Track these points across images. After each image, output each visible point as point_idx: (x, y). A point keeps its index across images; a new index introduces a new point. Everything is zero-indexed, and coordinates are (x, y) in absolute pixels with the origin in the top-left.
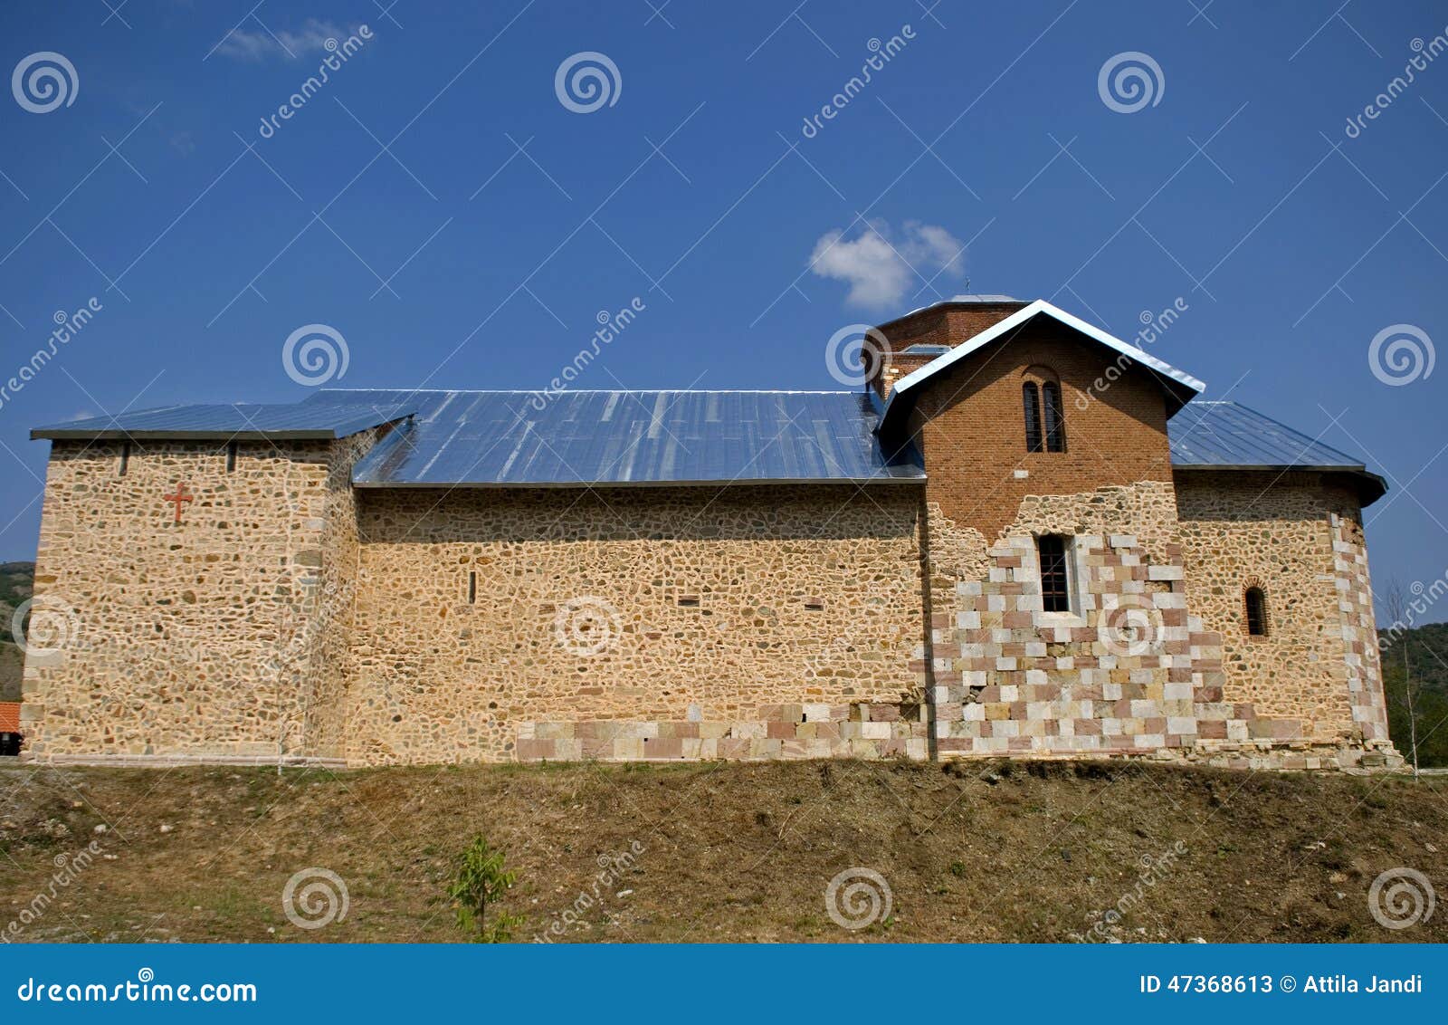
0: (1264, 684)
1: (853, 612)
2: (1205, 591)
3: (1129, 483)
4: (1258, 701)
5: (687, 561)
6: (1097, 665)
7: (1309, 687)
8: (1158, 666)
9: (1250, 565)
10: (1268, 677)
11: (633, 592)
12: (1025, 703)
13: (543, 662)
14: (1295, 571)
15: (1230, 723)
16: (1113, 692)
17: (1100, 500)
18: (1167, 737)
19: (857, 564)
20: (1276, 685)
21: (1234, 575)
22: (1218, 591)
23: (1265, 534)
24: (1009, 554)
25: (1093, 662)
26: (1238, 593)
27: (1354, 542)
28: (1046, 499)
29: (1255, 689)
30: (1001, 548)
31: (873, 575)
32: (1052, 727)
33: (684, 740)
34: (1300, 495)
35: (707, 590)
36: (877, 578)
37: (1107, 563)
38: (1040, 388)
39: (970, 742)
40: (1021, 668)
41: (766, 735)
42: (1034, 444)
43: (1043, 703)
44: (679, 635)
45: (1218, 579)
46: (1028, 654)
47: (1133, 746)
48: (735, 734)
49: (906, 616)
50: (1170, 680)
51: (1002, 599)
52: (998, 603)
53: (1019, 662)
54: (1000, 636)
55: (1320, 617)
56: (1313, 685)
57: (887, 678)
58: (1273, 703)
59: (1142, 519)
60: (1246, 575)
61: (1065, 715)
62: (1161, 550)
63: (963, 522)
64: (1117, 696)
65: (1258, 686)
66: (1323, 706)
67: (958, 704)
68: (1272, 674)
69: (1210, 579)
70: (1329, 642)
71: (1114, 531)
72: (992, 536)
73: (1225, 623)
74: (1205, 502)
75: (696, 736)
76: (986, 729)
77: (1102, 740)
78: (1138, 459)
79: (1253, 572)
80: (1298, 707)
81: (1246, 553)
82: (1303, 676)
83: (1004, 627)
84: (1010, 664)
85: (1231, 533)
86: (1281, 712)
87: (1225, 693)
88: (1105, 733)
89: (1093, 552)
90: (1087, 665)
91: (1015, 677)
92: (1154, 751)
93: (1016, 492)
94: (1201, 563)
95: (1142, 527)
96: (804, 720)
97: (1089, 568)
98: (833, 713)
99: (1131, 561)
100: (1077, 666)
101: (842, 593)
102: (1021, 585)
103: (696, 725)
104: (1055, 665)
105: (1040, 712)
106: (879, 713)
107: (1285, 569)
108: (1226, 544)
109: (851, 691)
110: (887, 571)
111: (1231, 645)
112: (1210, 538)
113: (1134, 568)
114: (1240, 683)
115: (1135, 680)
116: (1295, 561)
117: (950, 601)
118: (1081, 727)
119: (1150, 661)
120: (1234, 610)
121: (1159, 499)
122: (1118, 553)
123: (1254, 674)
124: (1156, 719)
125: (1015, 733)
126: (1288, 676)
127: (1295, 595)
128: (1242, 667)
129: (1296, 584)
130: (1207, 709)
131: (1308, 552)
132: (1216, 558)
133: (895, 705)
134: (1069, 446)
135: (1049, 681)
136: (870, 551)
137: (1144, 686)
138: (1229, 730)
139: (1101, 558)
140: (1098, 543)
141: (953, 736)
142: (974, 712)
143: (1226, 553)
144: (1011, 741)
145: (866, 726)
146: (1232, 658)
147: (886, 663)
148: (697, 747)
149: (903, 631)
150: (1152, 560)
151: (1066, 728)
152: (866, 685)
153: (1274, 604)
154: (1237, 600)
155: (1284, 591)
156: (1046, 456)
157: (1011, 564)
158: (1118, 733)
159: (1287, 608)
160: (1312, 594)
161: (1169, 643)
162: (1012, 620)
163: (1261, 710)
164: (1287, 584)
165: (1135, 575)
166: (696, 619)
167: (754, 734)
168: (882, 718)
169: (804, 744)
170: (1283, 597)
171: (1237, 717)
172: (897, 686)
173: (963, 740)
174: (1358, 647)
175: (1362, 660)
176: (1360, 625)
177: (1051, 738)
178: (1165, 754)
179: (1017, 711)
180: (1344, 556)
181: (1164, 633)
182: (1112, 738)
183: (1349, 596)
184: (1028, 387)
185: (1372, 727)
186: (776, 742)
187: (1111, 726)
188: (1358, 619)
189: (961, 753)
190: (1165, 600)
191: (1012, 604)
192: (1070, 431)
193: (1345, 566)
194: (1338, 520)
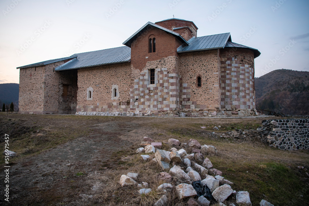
0: (199, 97)
1: (120, 86)
2: (188, 78)
3: (167, 57)
4: (197, 101)
5: (98, 78)
7: (209, 97)
9: (199, 72)
10: (200, 95)
11: (90, 84)
12: (145, 102)
13: (79, 96)
14: (209, 72)
15: (191, 105)
16: (160, 99)
17: (161, 61)
18: (170, 108)
19: (122, 77)
20: (202, 97)
21: (195, 74)
22: (191, 78)
23: (203, 65)
24: (144, 73)
25: (157, 94)
26: (195, 78)
27: (240, 63)
28: (151, 62)
29: (197, 98)
30: (142, 72)
31: (124, 79)
32: (149, 106)
34: (212, 55)
35: (100, 83)
36: (125, 79)
38: (152, 39)
39: (135, 109)
40: (144, 95)
42: (150, 51)
44: (96, 91)
45: (191, 75)
46: (146, 92)
47: (163, 110)
48: (103, 108)
49: (128, 86)
50: (171, 97)
51: (142, 82)
52: (141, 83)
53: (144, 94)
54: (141, 89)
55: (213, 82)
56: (210, 97)
57: (125, 97)
58: (201, 101)
59: (168, 64)
60: (197, 74)
61: (151, 104)
62: (172, 70)
63: (136, 68)
64: (161, 100)
65: (198, 98)
66: (212, 102)
67: (134, 102)
68: (201, 95)
69: (190, 75)
70: (215, 88)
71: (163, 67)
72: (141, 70)
73: (192, 84)
74: (190, 59)
75: (98, 108)
76: (138, 107)
77: (158, 109)
79: (199, 73)
80: (206, 102)
81: (198, 69)
82: (208, 95)
84: (142, 94)
85: (195, 65)
86: (202, 103)
87: (190, 99)
89: (158, 72)
90: (156, 94)
91: (143, 97)
92: (167, 111)
93: (146, 61)
94: (188, 72)
95: (168, 66)
96: (113, 105)
97: (157, 75)
98: (117, 104)
99: (165, 73)
100: (154, 95)
101: (119, 83)
102: (145, 79)
103: (98, 106)
104: (150, 94)
105: (147, 103)
106: (123, 104)
107: (206, 72)
108: (194, 67)
109: (120, 100)
110: (126, 78)
111: (193, 89)
112: (190, 66)
113: (166, 74)
114: (194, 97)
115: (164, 97)
116: (209, 70)
117: (133, 83)
118: (154, 106)
119: (168, 93)
120: (194, 82)
121: (172, 60)
122: (163, 71)
123: (197, 95)
124: (168, 105)
125: (143, 107)
126: (204, 95)
127: (208, 77)
128: (195, 94)
129: (208, 75)
130: (186, 102)
131: (212, 68)
132: (191, 71)
133: (126, 102)
134: (156, 51)
135: (149, 97)
136: (124, 75)
137: (166, 98)
138: (191, 107)
139: (160, 73)
140: (160, 70)
141: (133, 108)
142: (136, 103)
143: (194, 69)
144: (142, 109)
145: (122, 106)
146: (193, 92)
147: (125, 95)
149: (128, 89)
150: (170, 73)
151: (152, 106)
152: (122, 99)
153: (203, 79)
154: (195, 79)
155: (206, 77)
156: (152, 53)
157: (144, 75)
158: (160, 107)
159: (206, 80)
160: (212, 77)
161: (172, 89)
162: (143, 86)
163: (198, 103)
164: (207, 75)
165: (166, 76)
166: (99, 88)
167: (106, 107)
168: (124, 105)
169: (113, 109)
170: (205, 78)
171: (193, 104)
172: (126, 99)
174: (237, 88)
175: (238, 91)
176: (239, 83)
177: (149, 108)
178: (169, 112)
179: (143, 103)
180: (235, 67)
181: (171, 87)
182: (160, 108)
183: (235, 76)
184: (150, 39)
185: (239, 106)
186: (109, 109)
187: (159, 106)
188: (238, 82)
189: (134, 111)
190: (172, 81)
191: (143, 83)
192: (156, 47)
193: (235, 69)
194: (235, 59)
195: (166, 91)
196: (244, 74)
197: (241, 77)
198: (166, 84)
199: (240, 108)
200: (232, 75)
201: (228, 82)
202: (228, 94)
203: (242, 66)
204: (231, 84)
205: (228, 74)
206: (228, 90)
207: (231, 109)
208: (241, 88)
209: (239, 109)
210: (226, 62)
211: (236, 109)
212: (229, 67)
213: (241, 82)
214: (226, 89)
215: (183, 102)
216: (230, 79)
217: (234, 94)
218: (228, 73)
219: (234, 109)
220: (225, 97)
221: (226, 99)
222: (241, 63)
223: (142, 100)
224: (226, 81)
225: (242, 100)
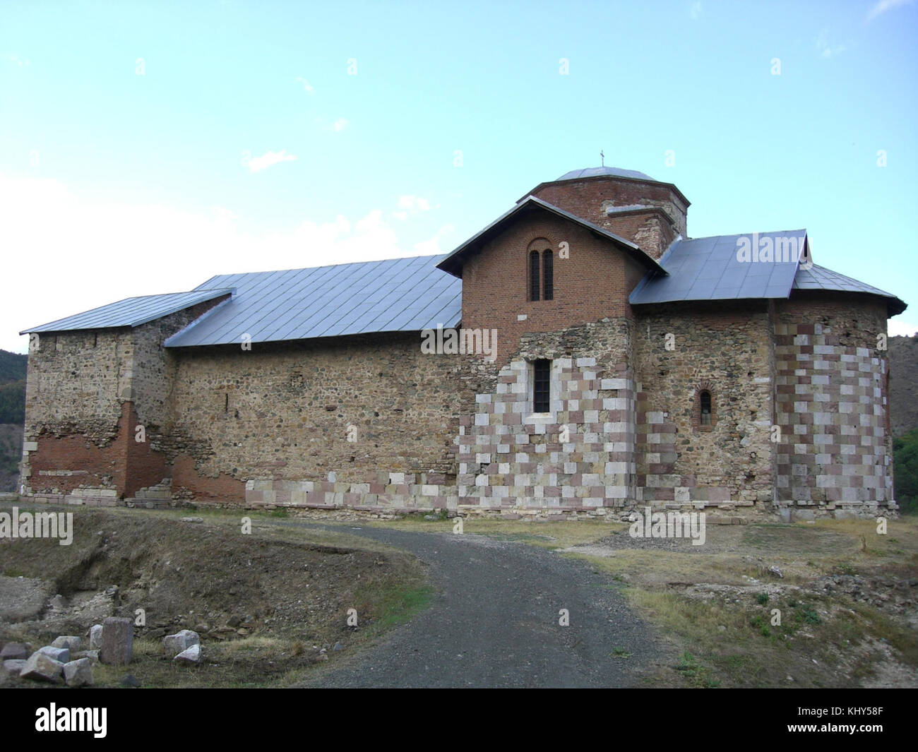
0: (705, 461)
1: (420, 414)
3: (594, 321)
4: (699, 474)
5: (331, 383)
6: (561, 450)
8: (603, 450)
12: (514, 475)
15: (677, 489)
16: (570, 468)
18: (605, 500)
19: (425, 382)
21: (691, 381)
24: (509, 374)
25: (559, 448)
26: (692, 393)
28: (537, 335)
29: (698, 465)
30: (506, 370)
32: (530, 491)
33: (326, 493)
35: (341, 402)
36: (436, 391)
37: (574, 378)
38: (541, 254)
39: (478, 500)
40: (513, 451)
41: (369, 491)
42: (534, 296)
43: (525, 475)
44: (325, 429)
45: (678, 384)
46: (518, 442)
47: (582, 505)
48: (352, 491)
49: (451, 416)
50: (610, 460)
51: (503, 403)
52: (501, 408)
53: (511, 447)
54: (501, 430)
56: (743, 463)
57: (438, 457)
58: (710, 475)
59: (600, 345)
60: (699, 381)
61: (539, 484)
64: (574, 471)
65: (700, 463)
67: (472, 475)
68: (712, 454)
69: (672, 384)
70: (758, 430)
71: (580, 355)
73: (680, 416)
74: (672, 327)
75: (332, 491)
76: (489, 492)
77: (561, 501)
78: (602, 302)
79: (705, 378)
80: (729, 479)
81: (702, 363)
82: (735, 455)
83: (504, 424)
84: (504, 449)
85: (691, 350)
86: (716, 482)
87: (675, 468)
88: (563, 496)
89: (565, 370)
90: (554, 450)
91: (508, 457)
92: (595, 509)
93: (518, 330)
95: (599, 351)
96: (390, 483)
97: (561, 382)
98: (406, 479)
99: (589, 376)
100: (548, 451)
101: (414, 402)
102: (516, 395)
103: (333, 484)
104: (534, 450)
105: (522, 481)
106: (432, 480)
107: (730, 375)
108: (687, 358)
109: (416, 465)
110: (442, 386)
111: (683, 433)
112: (675, 354)
113: (591, 382)
114: (688, 461)
115: (586, 460)
116: (738, 368)
118: (547, 491)
119: (598, 448)
120: (688, 407)
122: (581, 371)
123: (698, 454)
124: (598, 487)
125: (506, 495)
126: (723, 456)
127: (736, 394)
128: (690, 449)
129: (737, 386)
130: (661, 479)
131: (750, 362)
133: (441, 474)
134: (555, 296)
135: (530, 460)
136: (432, 374)
137: (591, 464)
138: (676, 494)
139: (569, 375)
140: (569, 365)
141: (468, 495)
142: (482, 480)
143: (686, 364)
144: (503, 500)
145: (425, 487)
146: (684, 442)
147: (437, 447)
148: (333, 497)
149: (449, 426)
150: (605, 375)
151: (539, 492)
153: (718, 402)
154: (691, 400)
155: (728, 392)
156: (541, 303)
157: (510, 381)
158: (571, 496)
159: (729, 404)
160: (749, 394)
161: (612, 434)
162: (509, 419)
163: (701, 481)
164: (731, 387)
165: (592, 385)
166: (334, 419)
167: (363, 491)
168: (434, 483)
169: (389, 497)
170: (727, 397)
171: (683, 485)
172: (443, 462)
173: (474, 498)
174: (832, 430)
175: (834, 438)
176: (838, 411)
177: (528, 498)
178: (601, 511)
179: (508, 481)
180: (825, 357)
181: (609, 427)
182: (568, 500)
183: (826, 389)
184: (534, 255)
185: (839, 491)
186: (373, 496)
187: (568, 492)
188: (835, 406)
189: (472, 506)
190: (612, 404)
191: (509, 408)
192: (557, 285)
193: (825, 365)
194: (824, 328)
195: (590, 438)
196: (854, 382)
197: (846, 390)
198: (591, 416)
199: (840, 498)
200: (813, 383)
201: (800, 407)
202: (801, 448)
203: (846, 353)
204: (811, 415)
205: (800, 380)
206: (801, 436)
207: (810, 503)
208: (846, 430)
209: (838, 503)
210: (795, 339)
211: (827, 502)
212: (805, 357)
213: (844, 408)
214: (796, 432)
215: (649, 478)
216: (808, 399)
217: (823, 449)
218: (800, 378)
219: (822, 503)
220: (792, 462)
221: (794, 467)
222: (845, 342)
223: (504, 469)
224: (796, 404)
225: (849, 471)
